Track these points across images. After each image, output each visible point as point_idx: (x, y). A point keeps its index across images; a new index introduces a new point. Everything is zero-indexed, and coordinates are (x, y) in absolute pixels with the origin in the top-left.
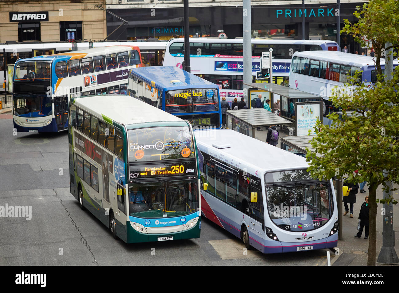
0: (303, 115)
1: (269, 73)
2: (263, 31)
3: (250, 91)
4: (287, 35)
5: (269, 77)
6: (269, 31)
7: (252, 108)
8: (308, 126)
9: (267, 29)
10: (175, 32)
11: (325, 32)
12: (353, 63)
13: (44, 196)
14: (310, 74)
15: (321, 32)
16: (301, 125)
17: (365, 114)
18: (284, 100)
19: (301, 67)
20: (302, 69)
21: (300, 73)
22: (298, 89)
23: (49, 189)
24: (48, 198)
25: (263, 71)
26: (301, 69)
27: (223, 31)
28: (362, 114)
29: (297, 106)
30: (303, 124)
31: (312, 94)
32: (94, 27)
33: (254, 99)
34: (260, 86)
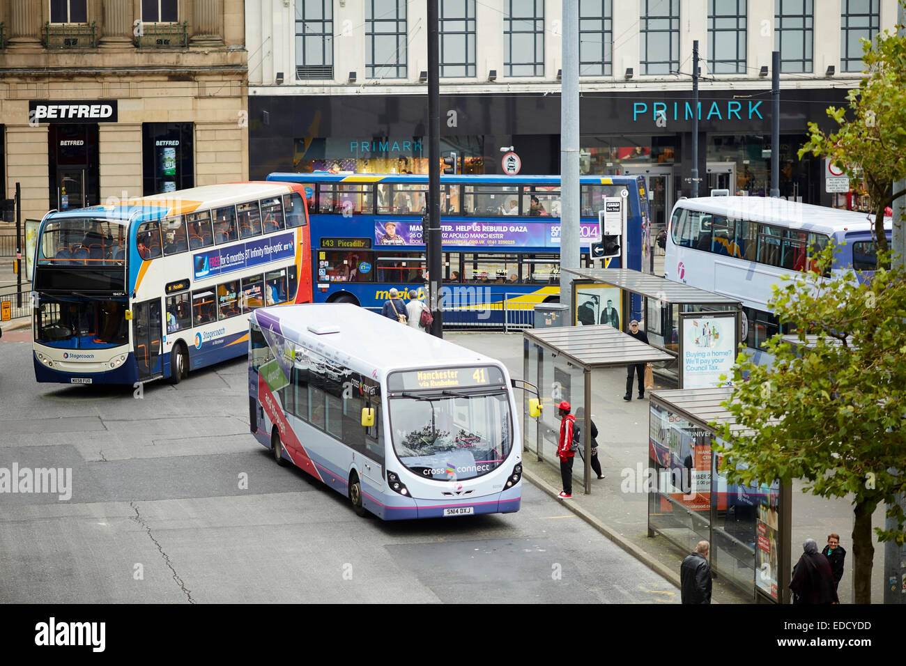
0: (697, 342)
1: (619, 244)
2: (601, 150)
3: (577, 286)
4: (654, 160)
5: (619, 255)
6: (615, 151)
7: (579, 323)
8: (708, 367)
9: (611, 146)
10: (404, 149)
11: (743, 154)
12: (812, 226)
13: (109, 518)
14: (713, 250)
15: (734, 154)
16: (691, 365)
17: (848, 341)
18: (653, 307)
19: (692, 233)
20: (695, 238)
21: (691, 245)
22: (685, 282)
23: (120, 503)
24: (120, 522)
25: (606, 241)
26: (692, 239)
27: (512, 148)
28: (841, 342)
29: (684, 320)
30: (697, 362)
31: (719, 294)
32: (220, 135)
33: (585, 304)
34: (599, 274)
